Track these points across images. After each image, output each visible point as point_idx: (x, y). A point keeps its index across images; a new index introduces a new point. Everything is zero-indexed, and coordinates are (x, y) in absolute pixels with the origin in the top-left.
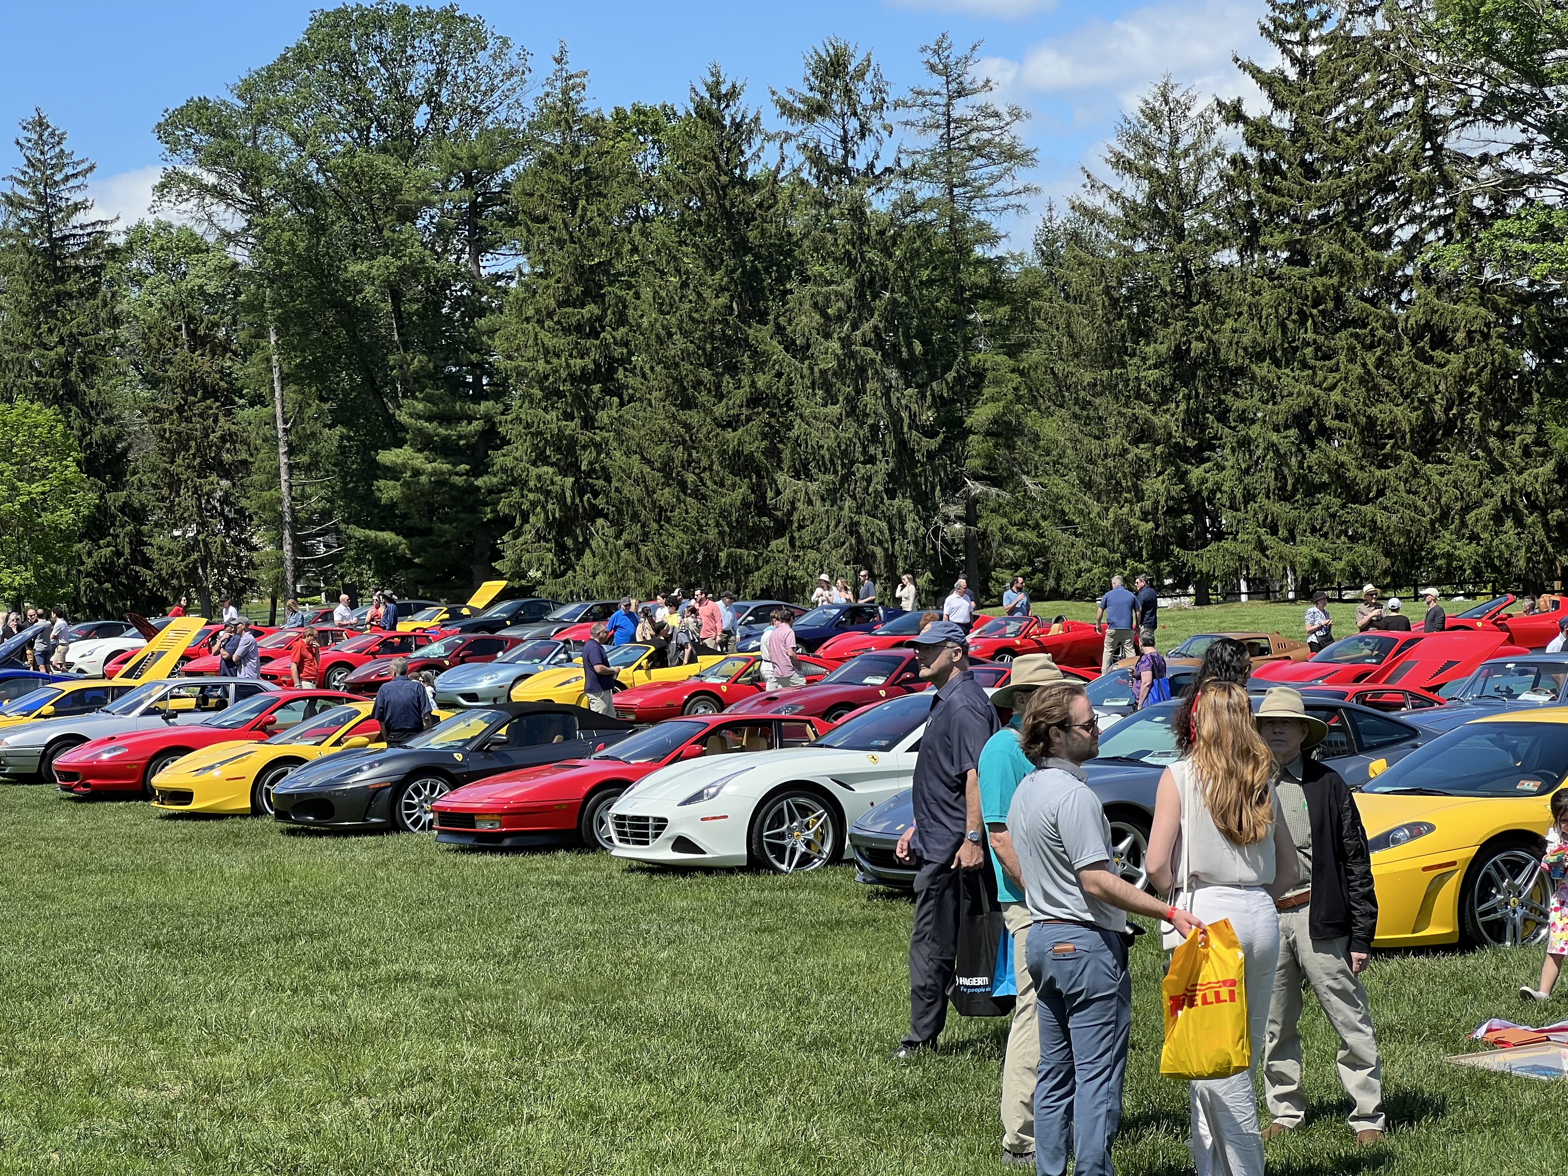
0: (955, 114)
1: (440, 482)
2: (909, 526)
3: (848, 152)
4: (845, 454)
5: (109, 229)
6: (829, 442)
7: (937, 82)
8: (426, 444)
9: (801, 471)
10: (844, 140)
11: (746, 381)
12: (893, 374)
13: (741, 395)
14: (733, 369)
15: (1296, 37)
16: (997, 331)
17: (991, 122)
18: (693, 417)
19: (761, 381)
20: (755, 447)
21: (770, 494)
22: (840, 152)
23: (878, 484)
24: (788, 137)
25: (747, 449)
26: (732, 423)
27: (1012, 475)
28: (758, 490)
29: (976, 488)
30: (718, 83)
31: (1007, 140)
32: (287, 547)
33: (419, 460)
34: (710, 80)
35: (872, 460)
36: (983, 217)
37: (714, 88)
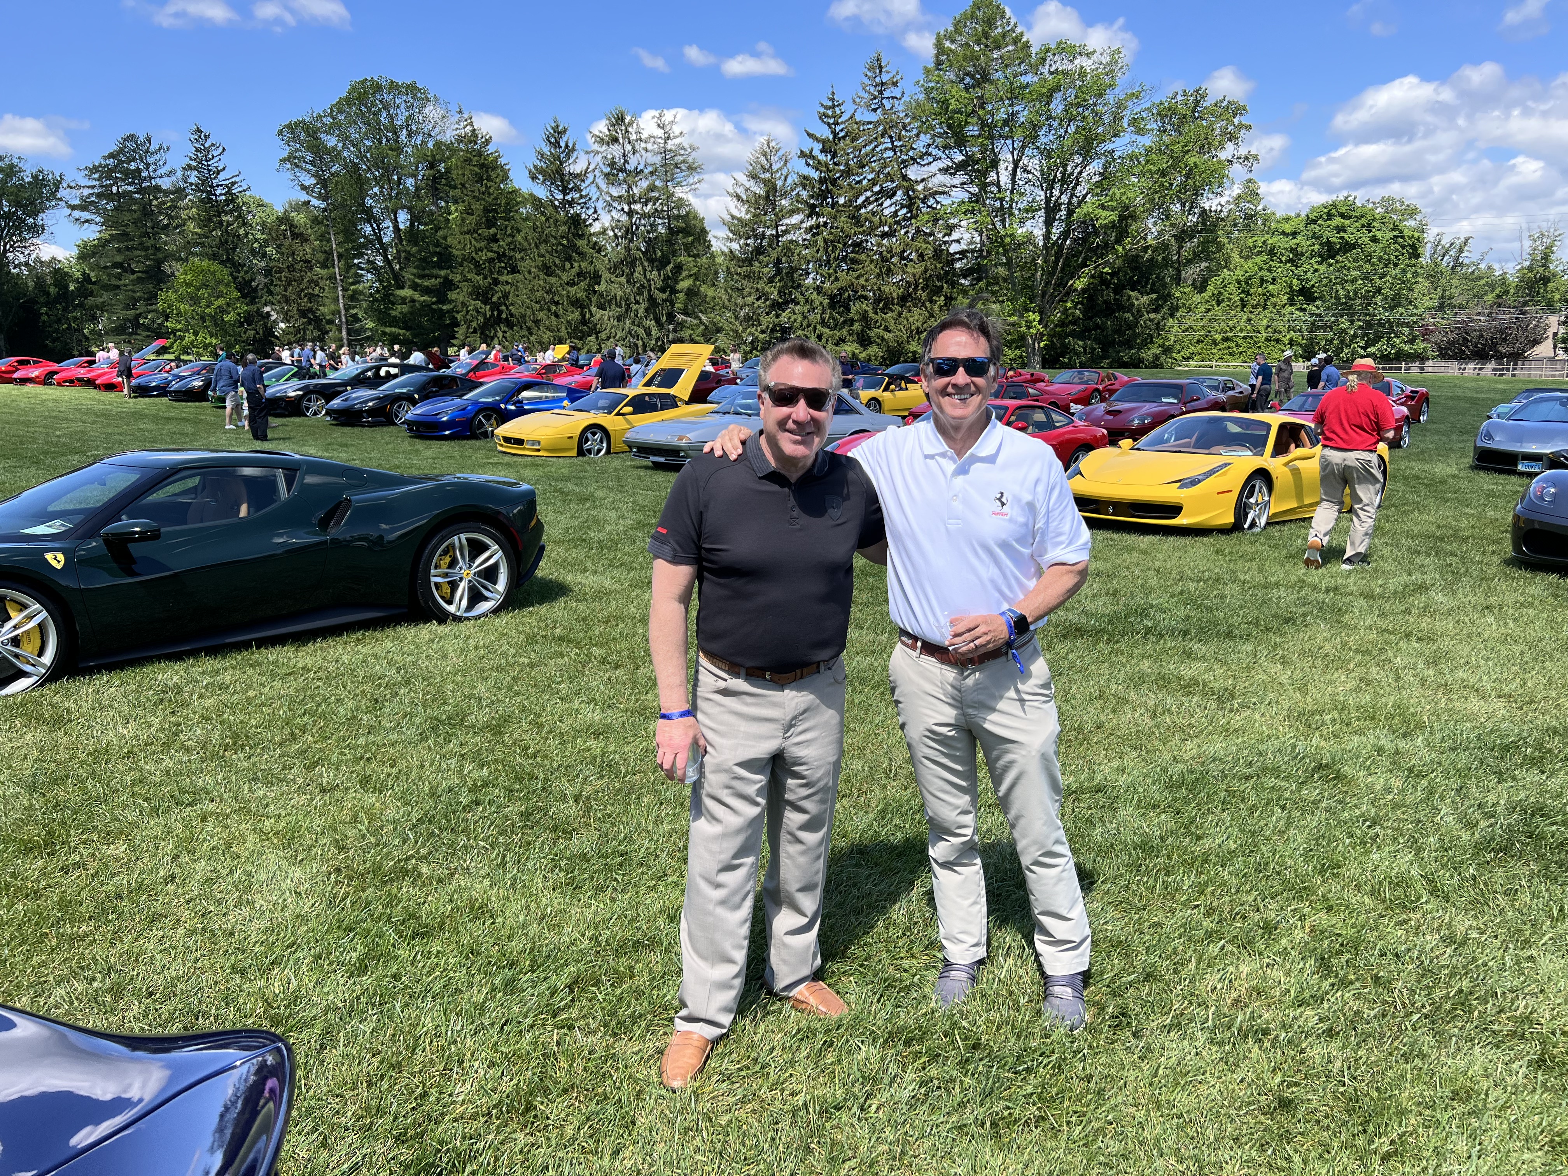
0: (669, 147)
1: (426, 306)
2: (653, 333)
3: (626, 161)
4: (628, 299)
5: (237, 179)
6: (620, 293)
7: (660, 132)
8: (415, 287)
9: (602, 307)
10: (624, 155)
11: (576, 265)
12: (646, 264)
13: (574, 271)
14: (569, 259)
15: (832, 121)
16: (687, 247)
17: (682, 152)
18: (553, 280)
19: (583, 265)
20: (581, 295)
21: (587, 316)
22: (622, 161)
23: (641, 313)
24: (598, 152)
25: (579, 296)
26: (571, 284)
27: (694, 312)
28: (583, 315)
29: (681, 317)
30: (558, 126)
31: (691, 161)
32: (344, 333)
33: (417, 296)
34: (553, 125)
35: (637, 302)
36: (681, 195)
37: (556, 128)
